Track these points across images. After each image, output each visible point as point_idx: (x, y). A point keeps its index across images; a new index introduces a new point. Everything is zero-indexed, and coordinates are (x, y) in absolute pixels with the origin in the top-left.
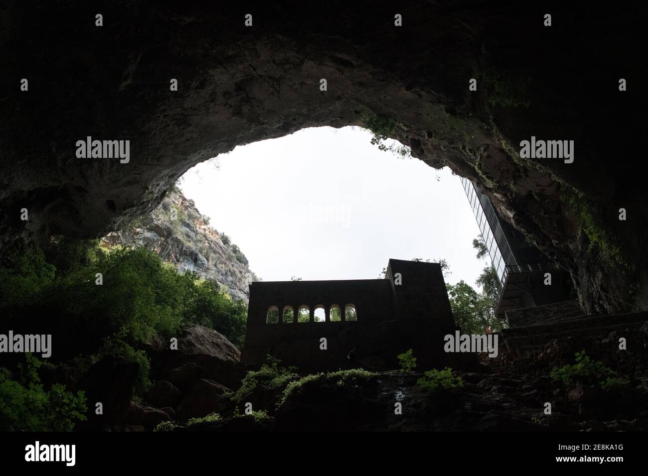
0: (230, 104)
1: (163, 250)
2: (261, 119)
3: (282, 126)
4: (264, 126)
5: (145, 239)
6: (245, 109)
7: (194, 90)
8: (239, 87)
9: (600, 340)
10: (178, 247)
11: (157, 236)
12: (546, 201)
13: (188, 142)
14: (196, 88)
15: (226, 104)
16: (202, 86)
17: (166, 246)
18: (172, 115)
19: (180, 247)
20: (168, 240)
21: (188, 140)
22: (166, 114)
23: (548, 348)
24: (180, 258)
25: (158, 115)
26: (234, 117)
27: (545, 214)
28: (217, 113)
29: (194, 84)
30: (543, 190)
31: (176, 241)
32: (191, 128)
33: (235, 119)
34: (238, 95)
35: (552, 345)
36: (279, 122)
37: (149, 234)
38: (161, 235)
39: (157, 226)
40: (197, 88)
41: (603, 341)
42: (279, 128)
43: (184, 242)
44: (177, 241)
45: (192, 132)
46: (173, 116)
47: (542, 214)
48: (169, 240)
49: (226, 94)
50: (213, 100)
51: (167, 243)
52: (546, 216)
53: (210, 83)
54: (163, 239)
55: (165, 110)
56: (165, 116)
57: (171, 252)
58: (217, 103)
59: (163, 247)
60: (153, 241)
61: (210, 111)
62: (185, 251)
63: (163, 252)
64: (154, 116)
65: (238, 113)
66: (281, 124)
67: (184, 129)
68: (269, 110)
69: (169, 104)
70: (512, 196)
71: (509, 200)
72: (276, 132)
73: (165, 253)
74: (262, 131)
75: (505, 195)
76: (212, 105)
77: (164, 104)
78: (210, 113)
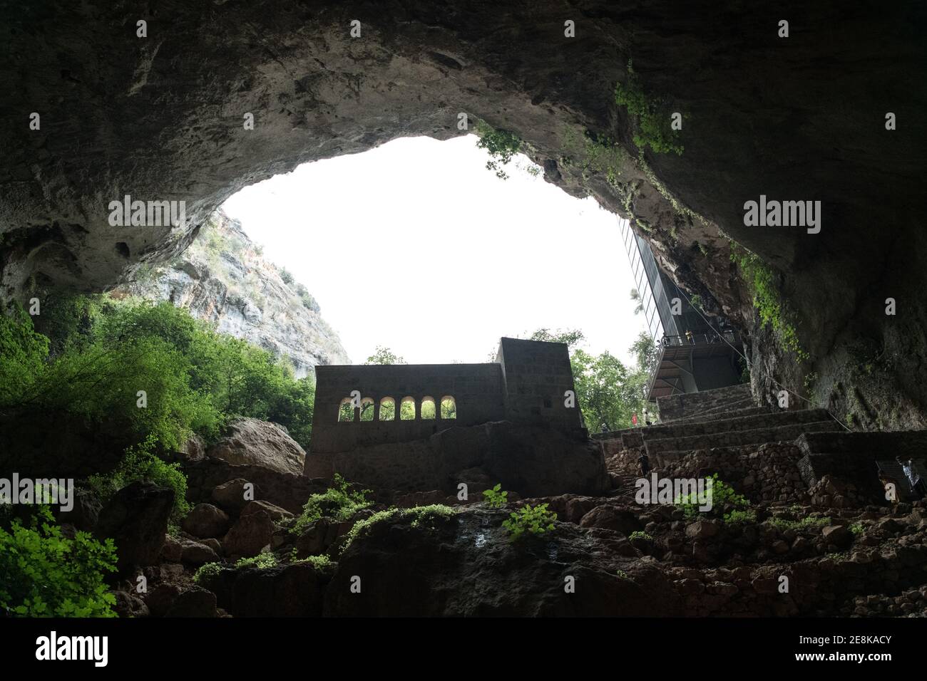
0: (288, 111)
1: (197, 297)
2: (333, 130)
3: (363, 138)
4: (338, 139)
5: (171, 282)
6: (310, 116)
7: (236, 93)
8: (301, 87)
9: (748, 454)
10: (218, 293)
11: (189, 277)
12: (718, 255)
13: (230, 163)
14: (238, 91)
15: (283, 111)
16: (248, 86)
17: (201, 292)
18: (205, 127)
19: (222, 293)
20: (204, 283)
21: (229, 161)
22: (198, 126)
23: (687, 461)
24: (222, 309)
25: (186, 128)
26: (294, 127)
27: (716, 271)
28: (270, 122)
29: (237, 84)
30: (713, 241)
31: (215, 285)
32: (232, 145)
33: (296, 130)
34: (299, 98)
35: (692, 457)
36: (360, 133)
37: (177, 274)
38: (195, 276)
39: (188, 265)
40: (242, 89)
41: (751, 455)
42: (359, 141)
43: (227, 286)
44: (217, 284)
45: (235, 149)
46: (206, 129)
47: (711, 271)
48: (206, 284)
49: (282, 95)
50: (264, 106)
51: (203, 287)
52: (717, 273)
53: (260, 83)
54: (197, 282)
55: (195, 121)
56: (196, 129)
57: (209, 300)
58: (270, 109)
59: (198, 294)
60: (184, 286)
61: (260, 120)
62: (228, 298)
63: (197, 300)
64: (180, 130)
65: (300, 122)
66: (362, 136)
67: (223, 145)
68: (344, 118)
69: (201, 113)
70: (674, 246)
71: (670, 250)
72: (355, 147)
73: (199, 302)
74: (335, 145)
75: (665, 243)
76: (263, 112)
77: (194, 113)
78: (261, 123)
